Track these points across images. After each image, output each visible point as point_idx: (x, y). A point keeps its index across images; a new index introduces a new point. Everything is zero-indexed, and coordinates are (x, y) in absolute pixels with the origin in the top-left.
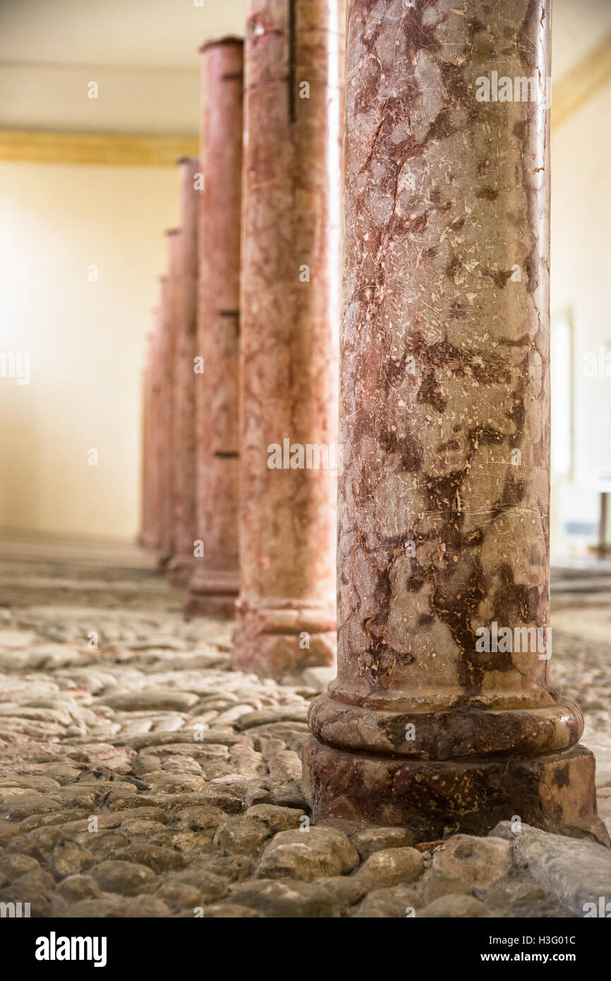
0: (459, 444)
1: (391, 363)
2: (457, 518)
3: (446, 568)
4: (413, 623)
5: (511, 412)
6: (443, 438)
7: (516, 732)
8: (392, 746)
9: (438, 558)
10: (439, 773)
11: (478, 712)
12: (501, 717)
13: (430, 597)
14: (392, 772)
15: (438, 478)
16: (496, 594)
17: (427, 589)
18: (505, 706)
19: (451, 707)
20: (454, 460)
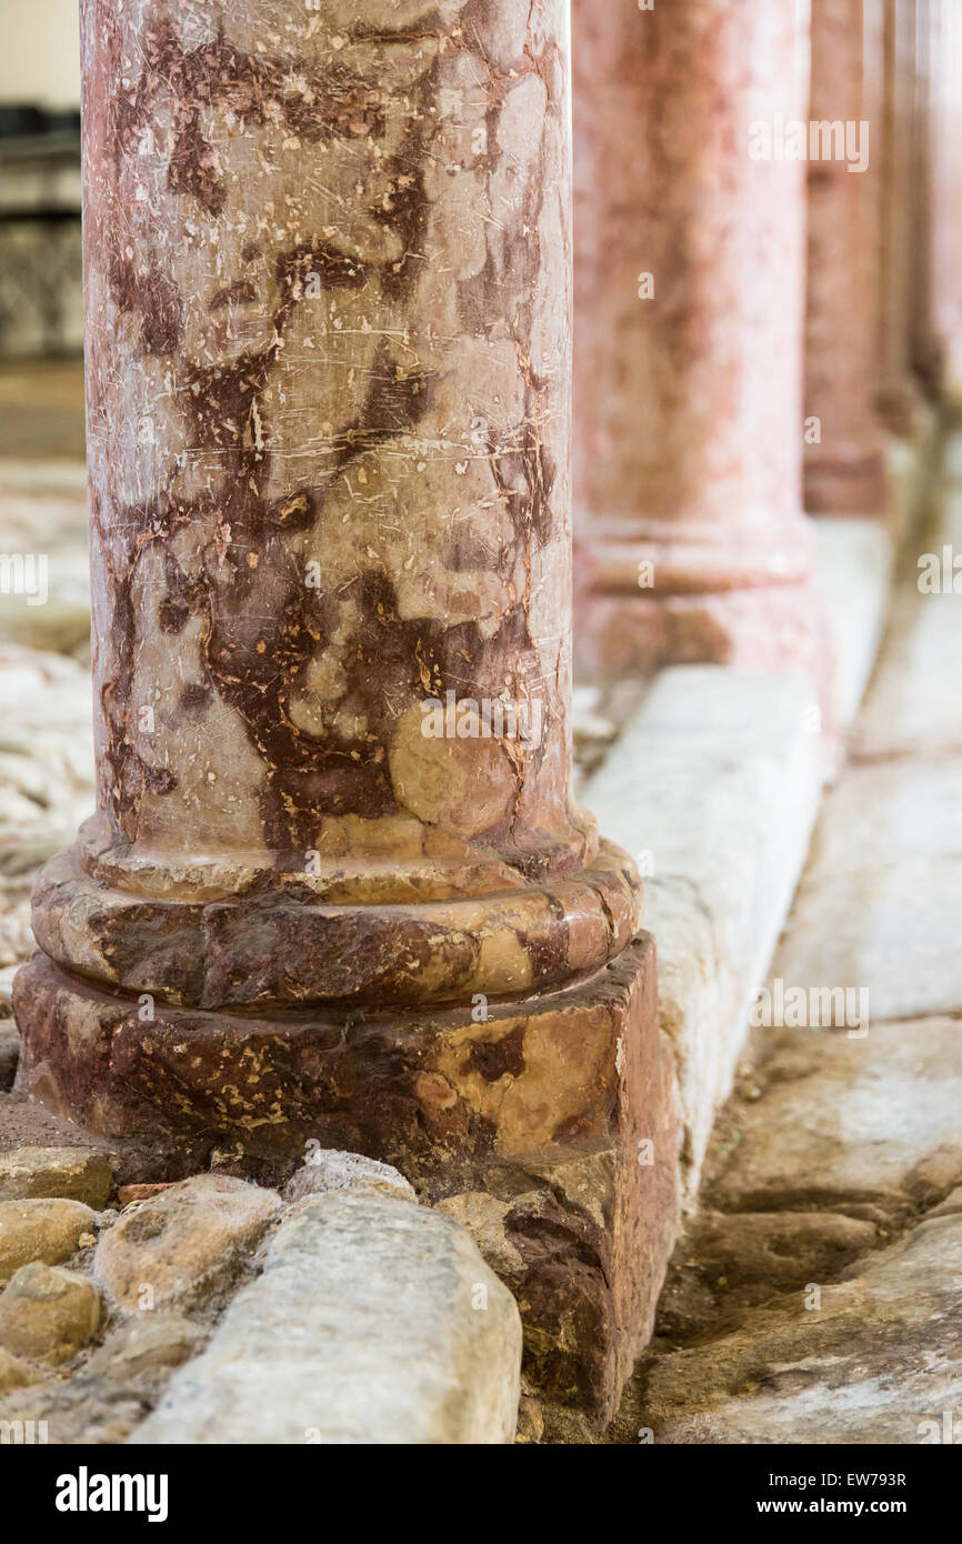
0: (257, 289)
1: (124, 94)
2: (253, 464)
3: (232, 581)
4: (171, 703)
5: (387, 206)
6: (222, 275)
7: (366, 959)
8: (110, 972)
9: (217, 557)
10: (188, 1039)
11: (293, 909)
12: (339, 923)
13: (202, 645)
14: (107, 1027)
15: (213, 371)
16: (350, 641)
17: (195, 626)
18: (364, 897)
19: (237, 894)
20: (245, 327)
